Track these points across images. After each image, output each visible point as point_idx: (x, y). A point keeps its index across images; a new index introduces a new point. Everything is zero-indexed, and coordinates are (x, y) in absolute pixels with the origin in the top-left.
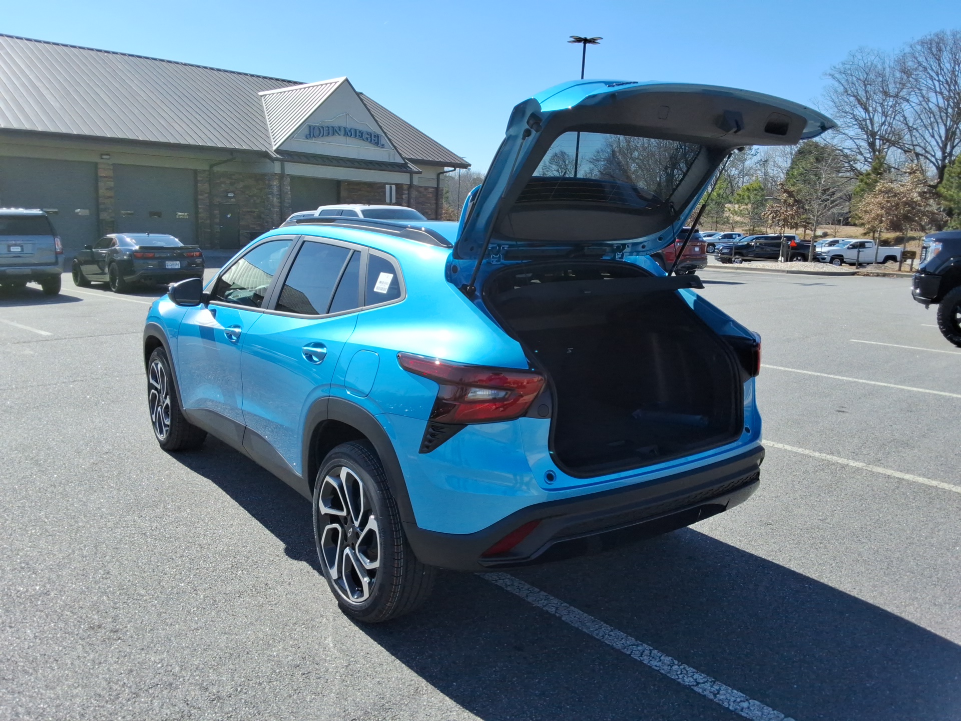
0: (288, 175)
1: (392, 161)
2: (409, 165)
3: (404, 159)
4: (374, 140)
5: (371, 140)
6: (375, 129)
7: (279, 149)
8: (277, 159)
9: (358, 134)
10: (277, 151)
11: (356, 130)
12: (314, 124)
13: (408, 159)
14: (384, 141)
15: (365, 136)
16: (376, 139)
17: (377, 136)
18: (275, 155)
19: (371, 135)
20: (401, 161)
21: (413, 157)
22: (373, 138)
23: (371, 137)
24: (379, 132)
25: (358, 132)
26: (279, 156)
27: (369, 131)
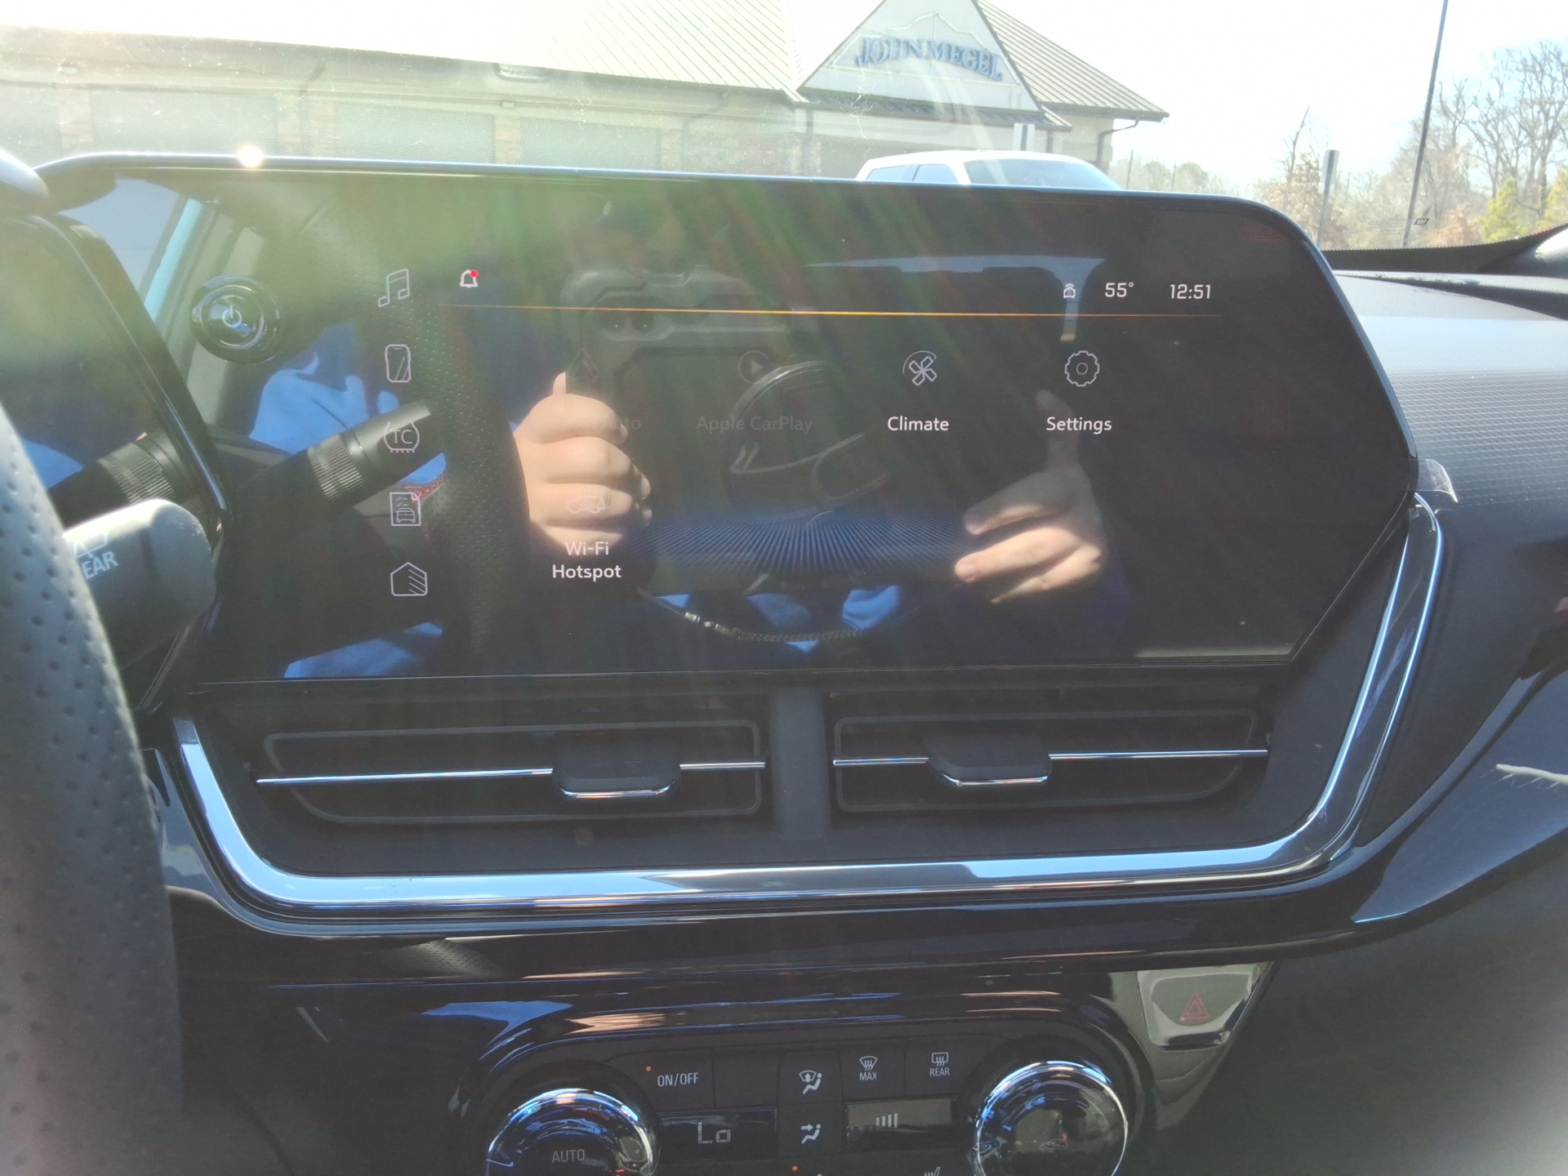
0: (818, 135)
1: (1014, 106)
2: (1047, 115)
3: (1038, 103)
4: (981, 63)
5: (977, 66)
6: (989, 45)
7: (807, 85)
8: (800, 105)
9: (953, 54)
10: (802, 91)
11: (949, 47)
12: (872, 37)
13: (1046, 104)
14: (1002, 65)
15: (967, 57)
16: (987, 63)
17: (990, 58)
18: (796, 98)
19: (978, 53)
20: (1033, 107)
21: (1056, 101)
22: (981, 62)
23: (978, 60)
24: (995, 49)
25: (953, 49)
26: (804, 100)
27: (975, 47)
